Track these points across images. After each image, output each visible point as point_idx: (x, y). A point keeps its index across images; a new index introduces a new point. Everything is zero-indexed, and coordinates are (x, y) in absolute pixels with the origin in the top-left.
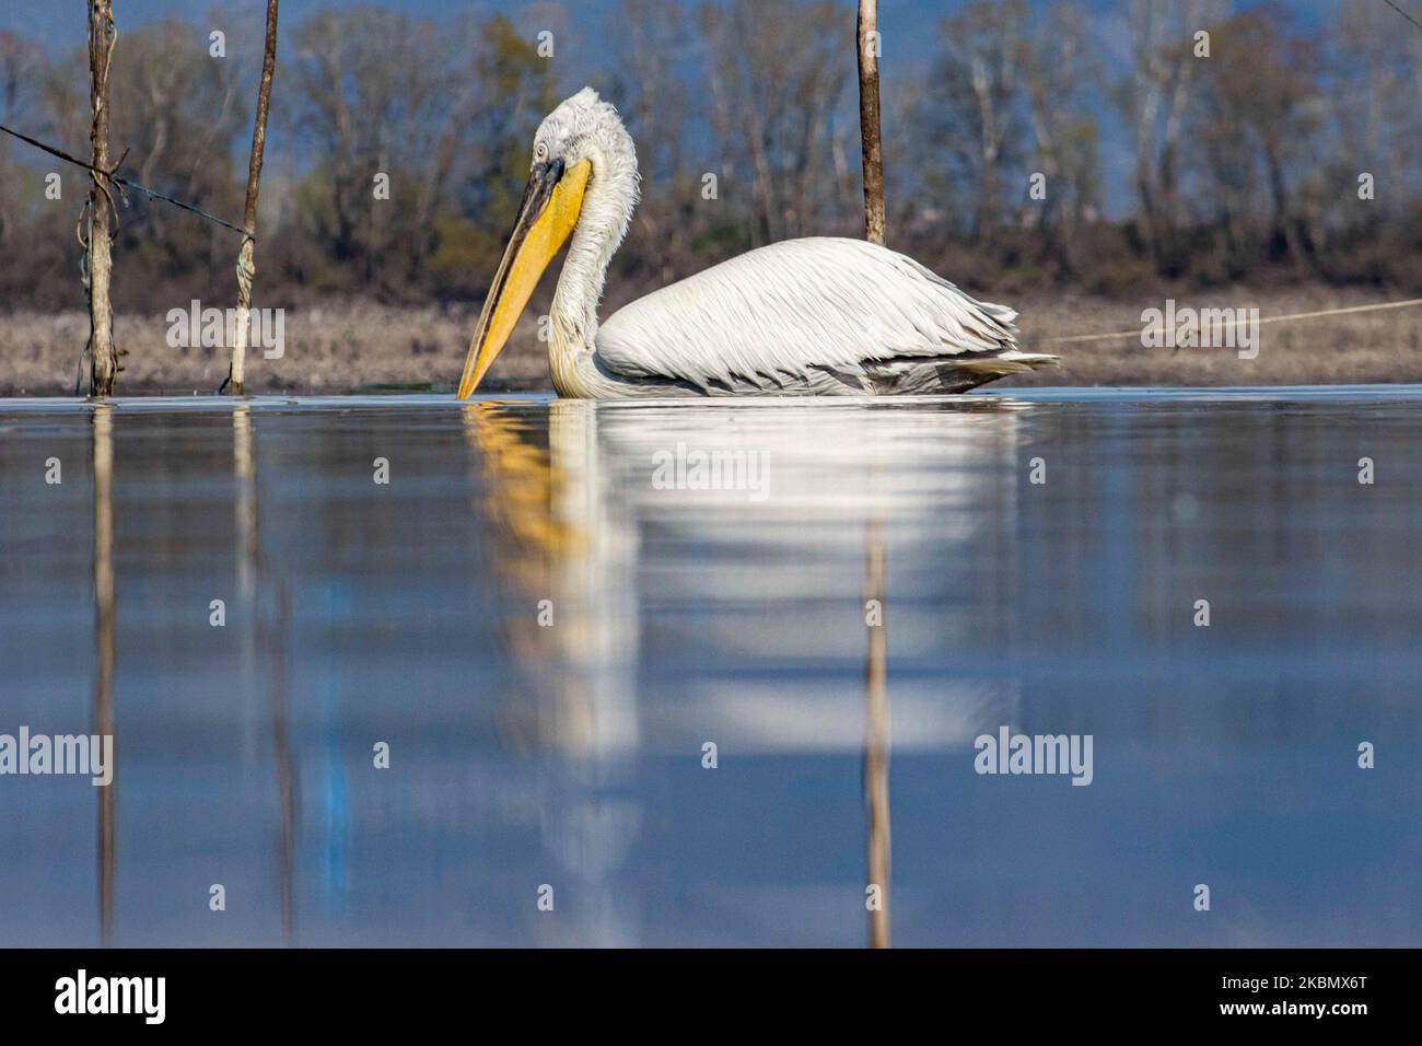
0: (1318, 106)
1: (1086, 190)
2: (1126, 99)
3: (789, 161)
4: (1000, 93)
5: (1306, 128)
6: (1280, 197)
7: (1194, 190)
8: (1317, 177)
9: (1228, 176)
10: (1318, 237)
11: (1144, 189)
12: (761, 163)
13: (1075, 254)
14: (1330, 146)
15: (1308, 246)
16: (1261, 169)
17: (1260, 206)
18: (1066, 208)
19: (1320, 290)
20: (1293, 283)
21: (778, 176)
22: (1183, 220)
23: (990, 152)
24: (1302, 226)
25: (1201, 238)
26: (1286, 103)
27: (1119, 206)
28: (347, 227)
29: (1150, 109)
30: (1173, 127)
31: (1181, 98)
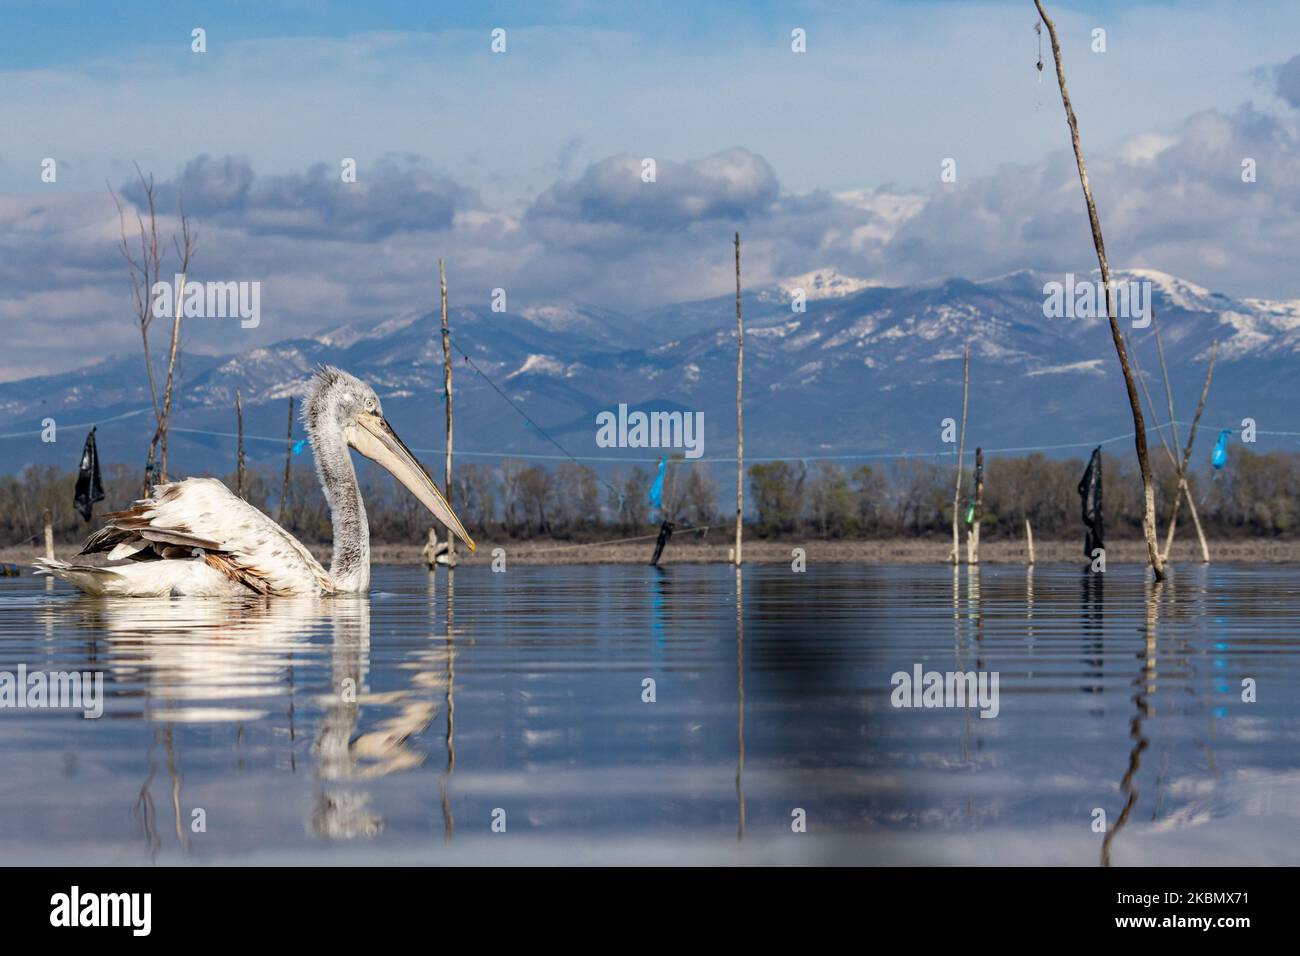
0: (553, 492)
1: (491, 513)
2: (502, 490)
3: (413, 506)
4: (469, 488)
5: (549, 498)
6: (542, 516)
7: (520, 516)
8: (552, 512)
9: (529, 511)
10: (552, 527)
11: (507, 515)
12: (405, 506)
13: (488, 531)
14: (555, 503)
15: (549, 528)
16: (538, 509)
17: (537, 519)
18: (486, 519)
19: (551, 540)
20: (545, 539)
21: (410, 511)
22: (517, 522)
23: (466, 504)
24: (548, 524)
25: (521, 527)
26: (544, 492)
27: (500, 519)
28: (295, 523)
29: (509, 492)
30: (515, 498)
31: (516, 490)
